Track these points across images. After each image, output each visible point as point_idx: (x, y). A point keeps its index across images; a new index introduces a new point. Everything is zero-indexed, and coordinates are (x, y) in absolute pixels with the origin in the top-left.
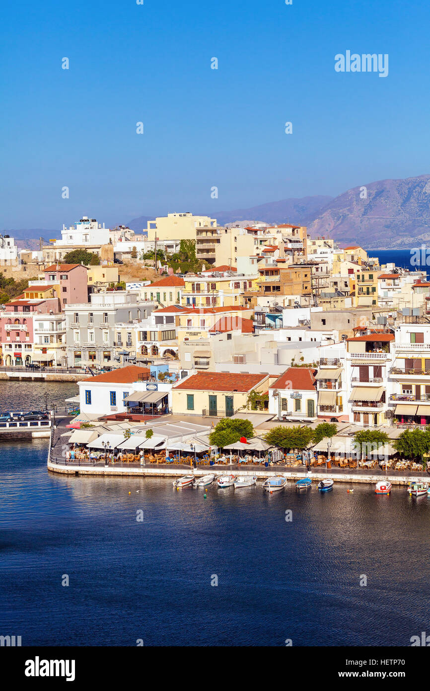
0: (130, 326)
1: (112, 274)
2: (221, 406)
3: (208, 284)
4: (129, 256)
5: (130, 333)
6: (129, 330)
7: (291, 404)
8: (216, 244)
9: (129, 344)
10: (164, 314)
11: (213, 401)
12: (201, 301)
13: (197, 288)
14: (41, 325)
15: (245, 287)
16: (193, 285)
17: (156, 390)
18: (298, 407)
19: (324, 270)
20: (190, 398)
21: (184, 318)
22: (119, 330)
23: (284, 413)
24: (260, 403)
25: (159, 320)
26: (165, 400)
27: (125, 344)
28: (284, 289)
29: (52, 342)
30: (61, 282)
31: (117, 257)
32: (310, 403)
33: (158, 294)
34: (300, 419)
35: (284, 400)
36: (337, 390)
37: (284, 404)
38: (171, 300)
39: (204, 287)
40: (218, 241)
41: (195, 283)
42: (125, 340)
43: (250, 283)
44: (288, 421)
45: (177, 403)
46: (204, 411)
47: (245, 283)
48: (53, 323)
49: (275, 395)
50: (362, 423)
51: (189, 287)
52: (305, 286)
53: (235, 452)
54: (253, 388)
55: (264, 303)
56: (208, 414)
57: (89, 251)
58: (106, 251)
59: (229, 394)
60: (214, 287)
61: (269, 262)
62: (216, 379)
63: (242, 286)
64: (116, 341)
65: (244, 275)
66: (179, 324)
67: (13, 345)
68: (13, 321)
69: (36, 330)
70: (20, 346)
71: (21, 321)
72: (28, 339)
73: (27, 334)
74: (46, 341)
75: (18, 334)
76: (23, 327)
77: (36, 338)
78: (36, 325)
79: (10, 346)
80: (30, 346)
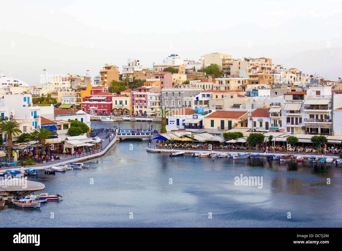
0: (191, 98)
1: (184, 78)
2: (226, 125)
3: (226, 81)
4: (192, 71)
5: (190, 101)
6: (190, 100)
7: (258, 124)
8: (231, 66)
9: (190, 106)
10: (206, 93)
11: (222, 122)
12: (223, 89)
13: (221, 82)
14: (151, 98)
15: (243, 83)
16: (219, 81)
17: (197, 118)
18: (261, 125)
19: (279, 76)
20: (212, 122)
21: (214, 95)
22: (185, 100)
23: (255, 128)
24: (244, 124)
25: (204, 96)
26: (201, 122)
27: (188, 106)
28: (261, 81)
29: (156, 105)
30: (160, 80)
31: (187, 71)
32: (267, 124)
33: (204, 86)
34: (262, 130)
36: (279, 117)
37: (255, 124)
38: (209, 88)
39: (224, 82)
40: (232, 64)
41: (220, 81)
42: (188, 104)
43: (245, 81)
44: (256, 131)
45: (207, 124)
46: (218, 127)
47: (243, 81)
48: (156, 97)
49: (251, 119)
50: (290, 132)
51: (217, 82)
52: (270, 82)
53: (231, 144)
54: (241, 117)
55: (250, 88)
56: (220, 128)
57: (175, 68)
58: (182, 68)
59: (230, 120)
60: (228, 82)
61: (254, 72)
62: (224, 113)
63: (241, 82)
64: (184, 105)
65: (242, 78)
66: (212, 97)
67: (139, 106)
68: (139, 96)
69: (149, 100)
70: (142, 107)
71: (142, 96)
72: (145, 104)
73: (145, 102)
74: (153, 105)
75: (141, 102)
76: (143, 99)
77: (149, 104)
78: (149, 98)
79: (138, 107)
80: (146, 107)
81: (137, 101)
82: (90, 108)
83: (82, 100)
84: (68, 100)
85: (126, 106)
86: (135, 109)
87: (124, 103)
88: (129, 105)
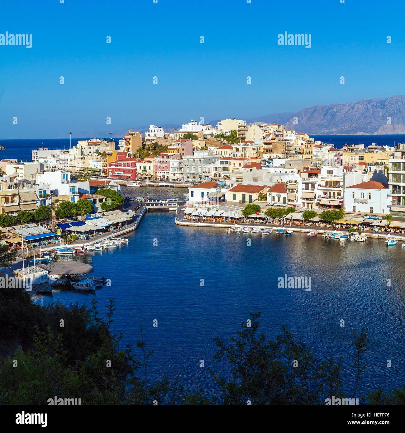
0: (210, 165)
1: (203, 144)
2: (247, 199)
3: (242, 148)
4: (210, 136)
5: (210, 168)
6: (209, 167)
7: (276, 199)
8: (246, 132)
9: (209, 173)
10: (224, 160)
11: (244, 197)
12: (239, 156)
13: (238, 150)
14: (173, 164)
15: (258, 150)
16: (236, 148)
17: (221, 191)
18: (279, 200)
19: (291, 143)
20: (234, 195)
21: (232, 162)
22: (205, 167)
23: (273, 202)
24: (263, 198)
25: (222, 163)
26: (224, 196)
27: (207, 173)
28: (274, 151)
29: (178, 171)
30: (182, 147)
31: (205, 136)
32: (284, 198)
33: (222, 152)
34: (280, 205)
35: (274, 197)
36: (296, 193)
37: (273, 199)
38: (227, 155)
39: (241, 149)
40: (247, 130)
41: (237, 148)
42: (207, 171)
43: (260, 148)
44: (275, 206)
45: (229, 197)
46: (240, 201)
47: (258, 148)
48: (178, 163)
49: (270, 194)
50: (306, 207)
51: (234, 149)
52: (283, 150)
53: (252, 218)
54: (261, 192)
55: (265, 156)
56: (242, 202)
57: (193, 134)
58: (201, 134)
59: (251, 194)
60: (245, 149)
61: (268, 139)
62: (245, 187)
63: (256, 149)
64: (204, 171)
65: (257, 145)
66: (230, 164)
67: (162, 172)
68: (162, 162)
69: (171, 166)
70: (164, 173)
71: (165, 162)
72: (168, 170)
73: (167, 167)
74: (175, 170)
75: (164, 168)
76: (166, 165)
77: (171, 169)
78: (171, 164)
79: (160, 172)
80: (168, 173)
81: (160, 167)
82: (116, 173)
83: (108, 165)
84: (94, 165)
85: (150, 171)
86: (158, 174)
87: (148, 168)
88: (153, 171)
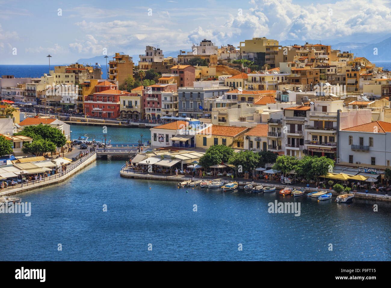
0: (212, 100)
2: (220, 142)
3: (260, 78)
4: (227, 61)
5: (212, 104)
6: (211, 102)
7: (255, 144)
10: (231, 94)
11: (216, 141)
12: (256, 87)
13: (254, 80)
15: (282, 80)
16: (252, 78)
18: (258, 146)
19: (334, 70)
20: (205, 139)
22: (206, 102)
23: (251, 149)
25: (228, 97)
26: (193, 139)
27: (209, 110)
28: (301, 81)
29: (171, 108)
30: (180, 75)
32: (265, 144)
33: (234, 83)
35: (251, 142)
36: (278, 137)
37: (251, 144)
39: (258, 79)
41: (254, 77)
42: (209, 108)
43: (286, 77)
45: (198, 142)
47: (283, 77)
48: (172, 97)
49: (247, 138)
51: (250, 79)
52: (316, 79)
54: (237, 135)
58: (213, 59)
59: (224, 137)
60: (263, 79)
61: (299, 66)
63: (280, 79)
64: (204, 108)
65: (282, 73)
68: (151, 96)
70: (155, 110)
71: (155, 96)
74: (168, 107)
76: (156, 99)
81: (149, 103)
82: (93, 109)
83: (84, 99)
84: (67, 99)
85: (136, 107)
86: (147, 113)
87: (133, 104)
88: (140, 107)
